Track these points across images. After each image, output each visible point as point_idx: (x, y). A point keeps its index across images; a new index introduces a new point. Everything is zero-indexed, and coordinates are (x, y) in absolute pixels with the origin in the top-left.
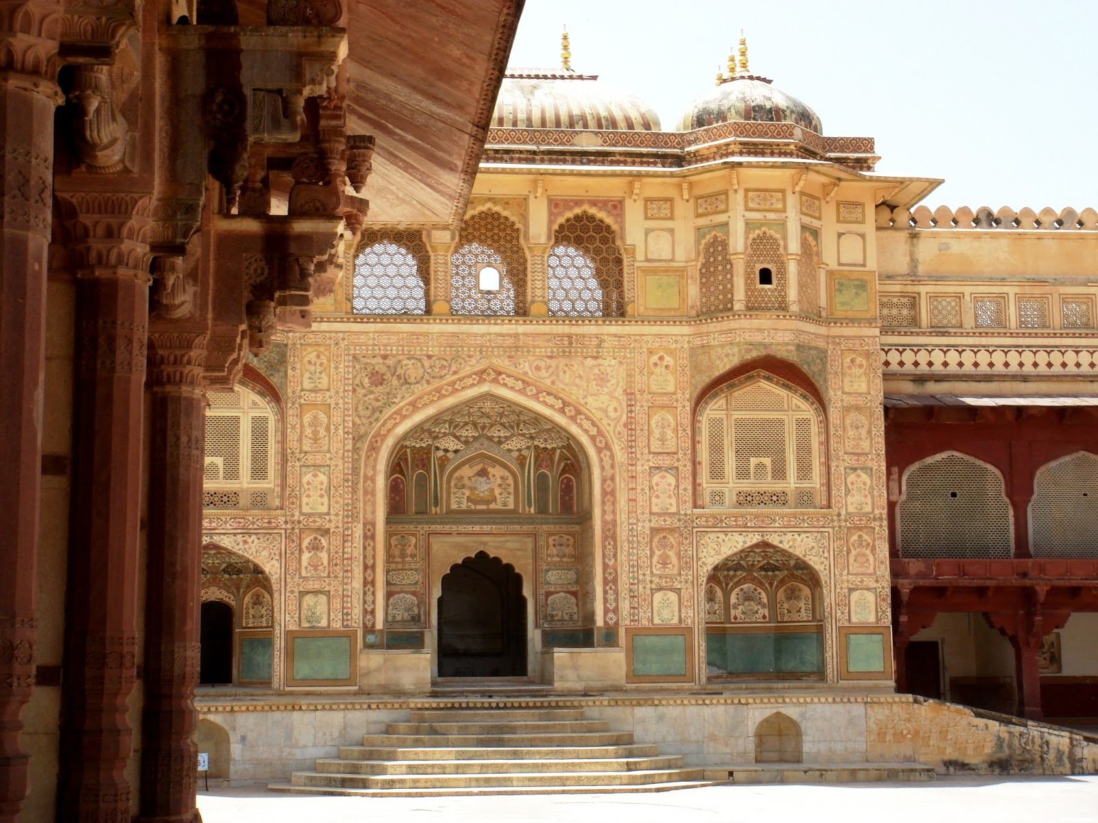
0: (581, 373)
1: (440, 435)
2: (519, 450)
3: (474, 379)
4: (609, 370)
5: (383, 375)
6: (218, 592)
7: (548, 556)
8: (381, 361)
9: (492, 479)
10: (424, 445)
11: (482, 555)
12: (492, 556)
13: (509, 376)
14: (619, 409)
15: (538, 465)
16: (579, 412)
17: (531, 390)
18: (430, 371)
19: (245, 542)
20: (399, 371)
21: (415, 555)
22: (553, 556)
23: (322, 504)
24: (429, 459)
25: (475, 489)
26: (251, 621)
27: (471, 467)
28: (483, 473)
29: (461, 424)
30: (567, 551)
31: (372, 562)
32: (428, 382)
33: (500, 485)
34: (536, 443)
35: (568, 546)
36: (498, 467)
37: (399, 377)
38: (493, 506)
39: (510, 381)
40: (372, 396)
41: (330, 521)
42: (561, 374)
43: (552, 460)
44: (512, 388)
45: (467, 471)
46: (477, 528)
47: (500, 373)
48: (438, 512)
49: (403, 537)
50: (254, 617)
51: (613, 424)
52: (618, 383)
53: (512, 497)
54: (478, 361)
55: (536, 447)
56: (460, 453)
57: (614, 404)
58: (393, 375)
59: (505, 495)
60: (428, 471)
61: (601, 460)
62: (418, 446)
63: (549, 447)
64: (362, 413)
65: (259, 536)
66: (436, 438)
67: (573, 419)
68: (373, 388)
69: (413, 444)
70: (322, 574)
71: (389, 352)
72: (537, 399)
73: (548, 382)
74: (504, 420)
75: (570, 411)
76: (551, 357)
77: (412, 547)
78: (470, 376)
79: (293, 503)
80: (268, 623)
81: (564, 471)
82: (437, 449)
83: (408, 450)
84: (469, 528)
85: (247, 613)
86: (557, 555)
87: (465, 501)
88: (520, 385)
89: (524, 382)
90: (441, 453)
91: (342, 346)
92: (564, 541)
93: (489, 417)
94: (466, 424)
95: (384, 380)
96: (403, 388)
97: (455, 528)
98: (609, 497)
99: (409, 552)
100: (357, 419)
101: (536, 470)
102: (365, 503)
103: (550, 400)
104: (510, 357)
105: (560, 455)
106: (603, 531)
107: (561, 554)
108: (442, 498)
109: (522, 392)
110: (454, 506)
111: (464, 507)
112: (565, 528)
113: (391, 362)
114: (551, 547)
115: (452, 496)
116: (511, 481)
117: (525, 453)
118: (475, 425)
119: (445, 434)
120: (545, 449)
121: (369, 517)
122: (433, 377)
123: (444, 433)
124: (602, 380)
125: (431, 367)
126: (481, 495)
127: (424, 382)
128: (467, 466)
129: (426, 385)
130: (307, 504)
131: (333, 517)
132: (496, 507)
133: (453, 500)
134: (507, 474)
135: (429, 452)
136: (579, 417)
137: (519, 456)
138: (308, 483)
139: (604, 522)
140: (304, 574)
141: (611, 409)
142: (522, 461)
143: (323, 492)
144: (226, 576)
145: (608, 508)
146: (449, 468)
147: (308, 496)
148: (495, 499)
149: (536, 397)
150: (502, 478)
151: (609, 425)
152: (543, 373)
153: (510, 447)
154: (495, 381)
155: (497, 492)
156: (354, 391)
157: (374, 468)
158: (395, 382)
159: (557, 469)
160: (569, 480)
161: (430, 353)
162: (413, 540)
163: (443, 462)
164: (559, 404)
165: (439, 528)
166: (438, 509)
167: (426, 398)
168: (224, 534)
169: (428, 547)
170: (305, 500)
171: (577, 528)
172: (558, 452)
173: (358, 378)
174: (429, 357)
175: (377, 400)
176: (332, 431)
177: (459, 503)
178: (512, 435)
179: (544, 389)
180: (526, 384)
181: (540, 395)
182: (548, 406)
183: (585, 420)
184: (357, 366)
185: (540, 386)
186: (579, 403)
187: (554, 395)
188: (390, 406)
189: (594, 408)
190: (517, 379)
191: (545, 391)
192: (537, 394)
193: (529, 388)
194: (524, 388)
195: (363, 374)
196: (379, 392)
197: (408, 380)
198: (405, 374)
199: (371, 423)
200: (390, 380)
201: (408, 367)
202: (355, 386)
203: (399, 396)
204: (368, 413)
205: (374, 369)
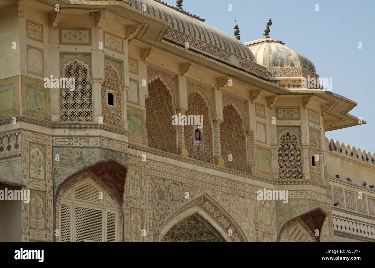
0: (239, 206)
3: (195, 203)
4: (248, 206)
5: (163, 192)
8: (162, 182)
13: (210, 203)
17: (217, 214)
18: (182, 193)
20: (170, 191)
32: (182, 201)
39: (208, 206)
40: (160, 207)
42: (231, 205)
44: (207, 211)
47: (206, 200)
52: (251, 216)
54: (201, 190)
57: (251, 228)
58: (167, 193)
64: (156, 218)
71: (166, 177)
72: (217, 222)
73: (227, 209)
76: (227, 194)
78: (195, 200)
88: (212, 210)
89: (216, 208)
91: (147, 169)
96: (172, 203)
103: (224, 222)
104: (213, 190)
109: (211, 215)
113: (166, 184)
122: (184, 198)
124: (246, 212)
125: (183, 191)
129: (181, 203)
149: (216, 219)
154: (201, 205)
161: (182, 181)
164: (227, 224)
174: (182, 184)
175: (162, 210)
179: (224, 214)
180: (216, 210)
181: (220, 218)
182: (221, 225)
183: (237, 237)
184: (153, 184)
185: (223, 212)
186: (238, 226)
187: (227, 219)
188: (167, 214)
189: (245, 230)
190: (213, 205)
191: (224, 216)
192: (219, 217)
193: (216, 212)
194: (214, 212)
195: (156, 191)
196: (162, 204)
197: (174, 197)
198: (172, 194)
199: (160, 226)
200: (167, 196)
201: (174, 189)
202: (152, 198)
203: (171, 209)
204: (159, 218)
205: (160, 187)
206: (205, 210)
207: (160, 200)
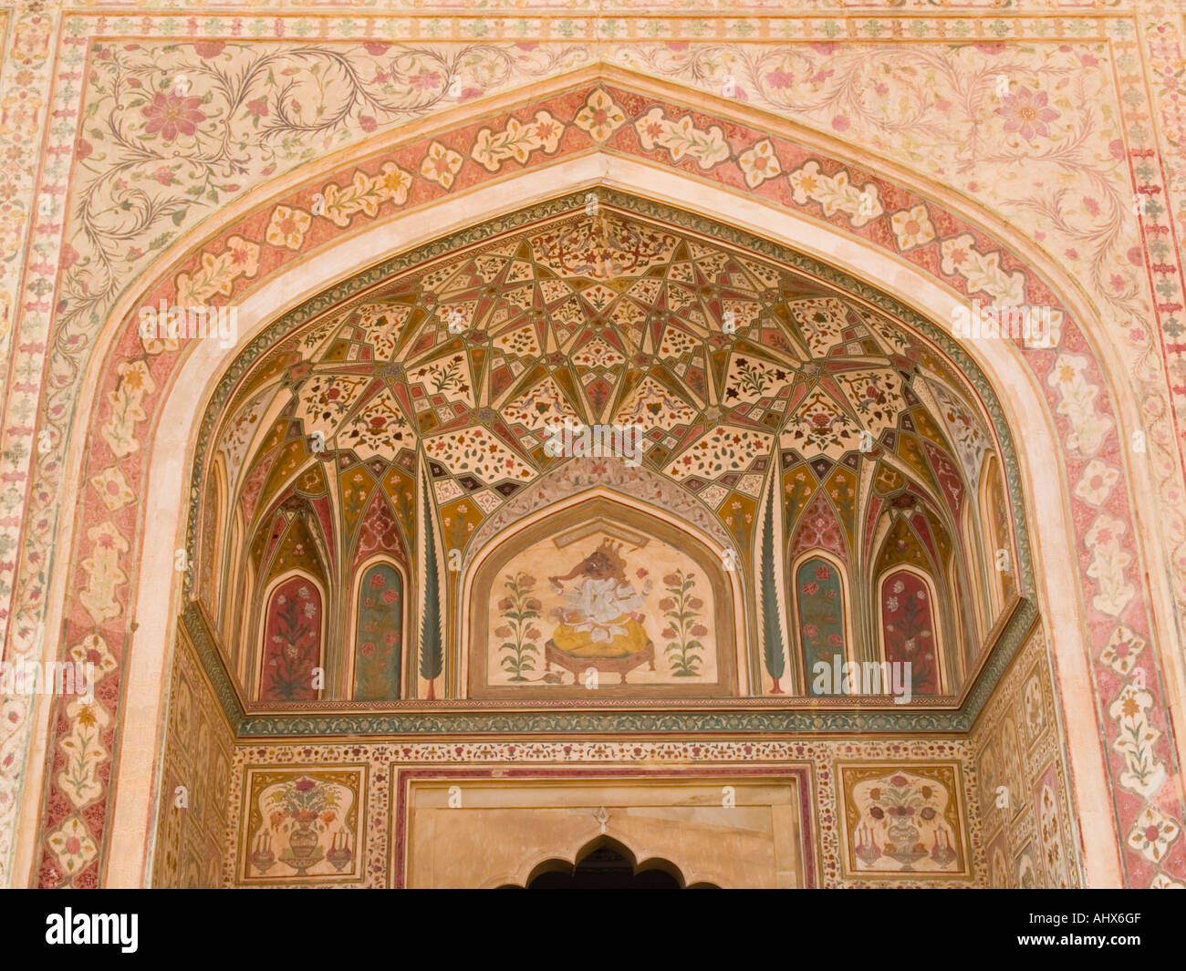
0: (946, 92)
1: (446, 416)
2: (730, 479)
3: (544, 132)
4: (1047, 83)
5: (199, 101)
7: (855, 851)
8: (195, 60)
9: (637, 584)
10: (388, 454)
11: (606, 853)
12: (641, 857)
13: (673, 113)
14: (1105, 205)
15: (799, 536)
16: (946, 226)
17: (760, 163)
18: (376, 88)
20: (259, 89)
21: (349, 855)
22: (876, 852)
24: (409, 508)
25: (575, 616)
27: (559, 546)
28: (601, 565)
29: (518, 370)
30: (926, 834)
31: (93, 791)
32: (368, 124)
33: (666, 604)
34: (788, 442)
35: (929, 815)
36: (655, 544)
37: (258, 109)
38: (640, 675)
39: (678, 136)
40: (150, 168)
42: (869, 95)
43: (847, 505)
44: (689, 166)
45: (545, 560)
46: (583, 753)
47: (638, 106)
48: (440, 693)
49: (305, 786)
51: (1088, 251)
52: (1087, 124)
53: (709, 643)
55: (789, 458)
56: (520, 496)
57: (1084, 186)
58: (233, 104)
59: (684, 636)
60: (405, 554)
61: (1052, 399)
62: (364, 453)
63: (835, 454)
64: (104, 222)
66: (427, 423)
67: (925, 259)
68: (157, 144)
69: (346, 443)
71: (225, 34)
72: (786, 200)
73: (822, 121)
74: (668, 349)
75: (912, 228)
76: (826, 45)
77: (340, 822)
78: (526, 114)
81: (892, 552)
82: (437, 471)
83: (330, 467)
84: (554, 754)
86: (891, 851)
87: (540, 659)
88: (715, 146)
89: (731, 129)
90: (448, 491)
91: (54, 13)
92: (912, 796)
93: (612, 338)
94: (535, 375)
95: (200, 117)
96: (274, 142)
97: (500, 751)
98: (1102, 522)
99: (325, 841)
100: (83, 246)
101: (793, 549)
102: (83, 548)
103: (833, 192)
104: (676, 44)
105: (876, 484)
106: (1093, 663)
107: (903, 845)
108: (453, 643)
109: (725, 175)
110: (499, 676)
111: (535, 677)
112: (910, 750)
113: (232, 63)
114: (866, 819)
115: (494, 642)
116: (703, 588)
117: (751, 486)
118: (566, 379)
119: (463, 417)
120: (821, 464)
121: (100, 605)
122: (387, 109)
123: (459, 407)
124: (1027, 113)
125: (381, 78)
126: (599, 637)
127: (352, 122)
128: (548, 542)
129: (357, 134)
132: (653, 678)
133: (496, 653)
134: (688, 565)
135: (407, 486)
136: (948, 247)
137: (727, 502)
139: (1094, 628)
141: (1071, 203)
142: (739, 518)
145: (1107, 564)
146: (484, 549)
148: (646, 653)
149: (777, 191)
150: (671, 580)
151: (1073, 255)
152: (802, 92)
153: (694, 470)
154: (624, 143)
155: (655, 626)
156: (82, 150)
157: (144, 430)
158: (242, 124)
159: (868, 542)
160: (914, 584)
161: (379, 35)
162: (345, 797)
163: (462, 526)
164: (867, 205)
165: (442, 752)
166: (440, 681)
167: (361, 184)
169: (401, 821)
171: (958, 750)
172: (870, 466)
173: (104, 111)
174: (377, 47)
175: (167, 179)
177: (517, 665)
178: (702, 422)
179: (807, 149)
180: (737, 141)
181: (795, 178)
182: (831, 219)
183: (973, 255)
184: (105, 77)
185: (792, 141)
186: (947, 189)
187: (846, 169)
188: (214, 197)
189: (1011, 202)
190: (704, 122)
191: (813, 158)
192: (784, 174)
193: (750, 156)
194: (733, 159)
195: (125, 100)
196: (176, 155)
197: (292, 117)
198: (281, 101)
199: (135, 254)
200: (224, 117)
201: (297, 77)
202: (87, 136)
203: (255, 166)
204: (129, 221)
205: (165, 84)
206: (673, 164)
207: (160, 139)
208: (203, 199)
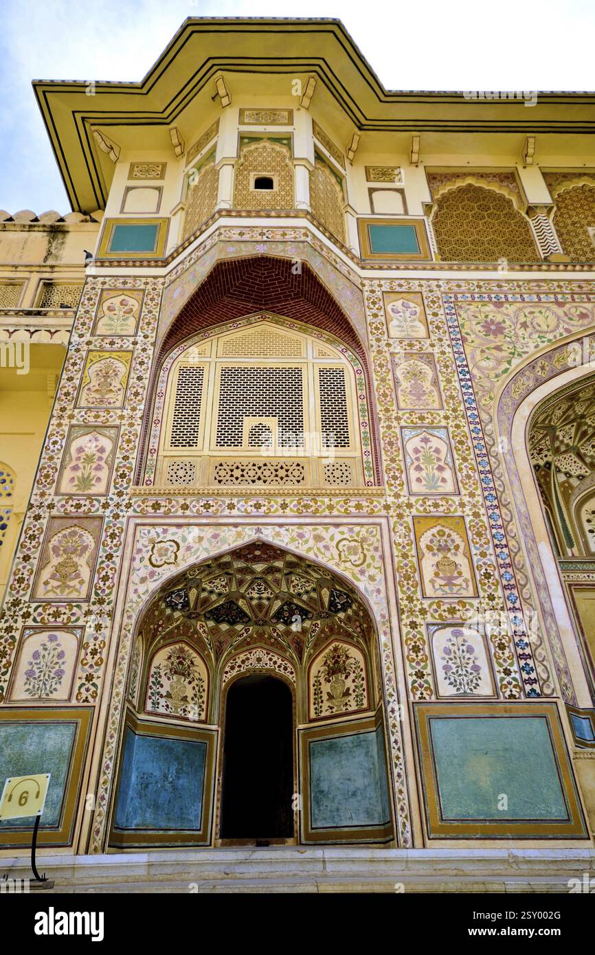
1: (563, 448)
5: (499, 323)
6: (266, 659)
10: (542, 462)
18: (566, 319)
19: (318, 538)
23: (444, 480)
24: (548, 484)
26: (326, 705)
32: (566, 330)
37: (524, 325)
41: (462, 505)
48: (576, 554)
50: (331, 697)
56: (585, 481)
58: (514, 324)
64: (481, 364)
65: (341, 529)
66: (557, 451)
70: (465, 594)
71: (503, 300)
79: (395, 478)
80: (359, 703)
82: (558, 470)
85: (318, 692)
90: (561, 478)
95: (503, 328)
96: (535, 337)
108: (575, 535)
110: (594, 548)
115: (588, 535)
119: (568, 449)
122: (572, 325)
123: (568, 445)
125: (566, 315)
127: (561, 330)
129: (565, 334)
130: (419, 480)
131: (466, 499)
133: (590, 539)
135: (547, 474)
138: (416, 451)
140: (429, 591)
143: (442, 463)
144: (281, 627)
146: (576, 499)
147: (418, 468)
156: (464, 339)
158: (521, 332)
161: (561, 300)
163: (567, 491)
165: (582, 577)
166: (575, 549)
167: (566, 353)
168: (281, 525)
170: (414, 475)
173: (467, 326)
174: (561, 304)
175: (498, 348)
176: (442, 385)
195: (474, 323)
196: (500, 341)
197: (538, 328)
198: (532, 323)
199: (497, 376)
200: (513, 328)
201: (535, 315)
202: (463, 334)
203: (532, 345)
204: (491, 364)
205: (486, 317)
207: (492, 336)
208: (516, 356)
